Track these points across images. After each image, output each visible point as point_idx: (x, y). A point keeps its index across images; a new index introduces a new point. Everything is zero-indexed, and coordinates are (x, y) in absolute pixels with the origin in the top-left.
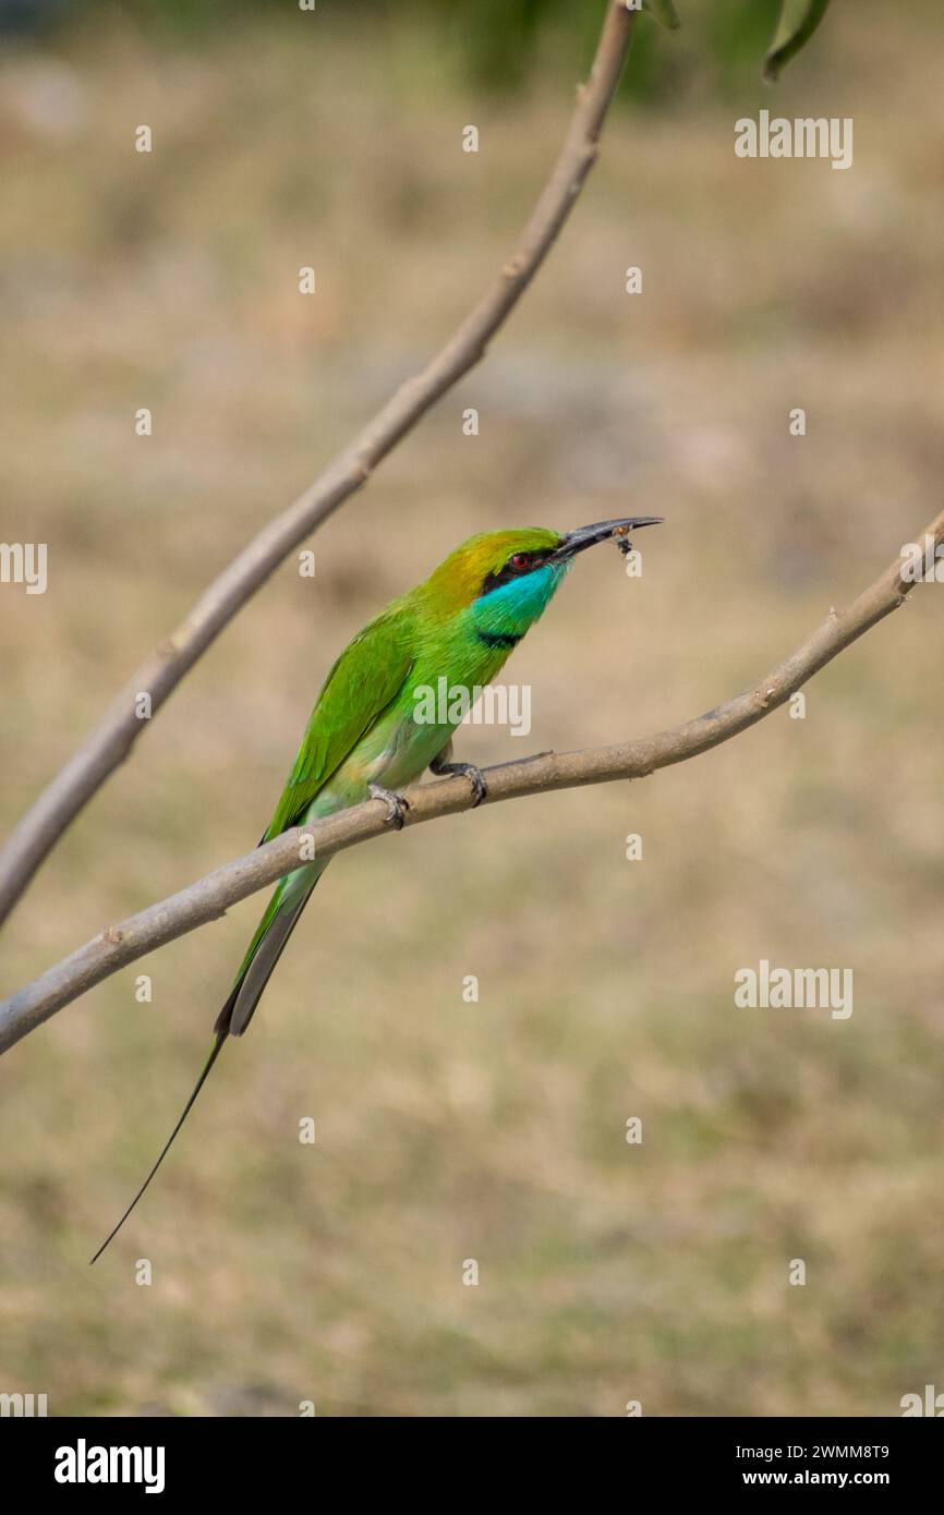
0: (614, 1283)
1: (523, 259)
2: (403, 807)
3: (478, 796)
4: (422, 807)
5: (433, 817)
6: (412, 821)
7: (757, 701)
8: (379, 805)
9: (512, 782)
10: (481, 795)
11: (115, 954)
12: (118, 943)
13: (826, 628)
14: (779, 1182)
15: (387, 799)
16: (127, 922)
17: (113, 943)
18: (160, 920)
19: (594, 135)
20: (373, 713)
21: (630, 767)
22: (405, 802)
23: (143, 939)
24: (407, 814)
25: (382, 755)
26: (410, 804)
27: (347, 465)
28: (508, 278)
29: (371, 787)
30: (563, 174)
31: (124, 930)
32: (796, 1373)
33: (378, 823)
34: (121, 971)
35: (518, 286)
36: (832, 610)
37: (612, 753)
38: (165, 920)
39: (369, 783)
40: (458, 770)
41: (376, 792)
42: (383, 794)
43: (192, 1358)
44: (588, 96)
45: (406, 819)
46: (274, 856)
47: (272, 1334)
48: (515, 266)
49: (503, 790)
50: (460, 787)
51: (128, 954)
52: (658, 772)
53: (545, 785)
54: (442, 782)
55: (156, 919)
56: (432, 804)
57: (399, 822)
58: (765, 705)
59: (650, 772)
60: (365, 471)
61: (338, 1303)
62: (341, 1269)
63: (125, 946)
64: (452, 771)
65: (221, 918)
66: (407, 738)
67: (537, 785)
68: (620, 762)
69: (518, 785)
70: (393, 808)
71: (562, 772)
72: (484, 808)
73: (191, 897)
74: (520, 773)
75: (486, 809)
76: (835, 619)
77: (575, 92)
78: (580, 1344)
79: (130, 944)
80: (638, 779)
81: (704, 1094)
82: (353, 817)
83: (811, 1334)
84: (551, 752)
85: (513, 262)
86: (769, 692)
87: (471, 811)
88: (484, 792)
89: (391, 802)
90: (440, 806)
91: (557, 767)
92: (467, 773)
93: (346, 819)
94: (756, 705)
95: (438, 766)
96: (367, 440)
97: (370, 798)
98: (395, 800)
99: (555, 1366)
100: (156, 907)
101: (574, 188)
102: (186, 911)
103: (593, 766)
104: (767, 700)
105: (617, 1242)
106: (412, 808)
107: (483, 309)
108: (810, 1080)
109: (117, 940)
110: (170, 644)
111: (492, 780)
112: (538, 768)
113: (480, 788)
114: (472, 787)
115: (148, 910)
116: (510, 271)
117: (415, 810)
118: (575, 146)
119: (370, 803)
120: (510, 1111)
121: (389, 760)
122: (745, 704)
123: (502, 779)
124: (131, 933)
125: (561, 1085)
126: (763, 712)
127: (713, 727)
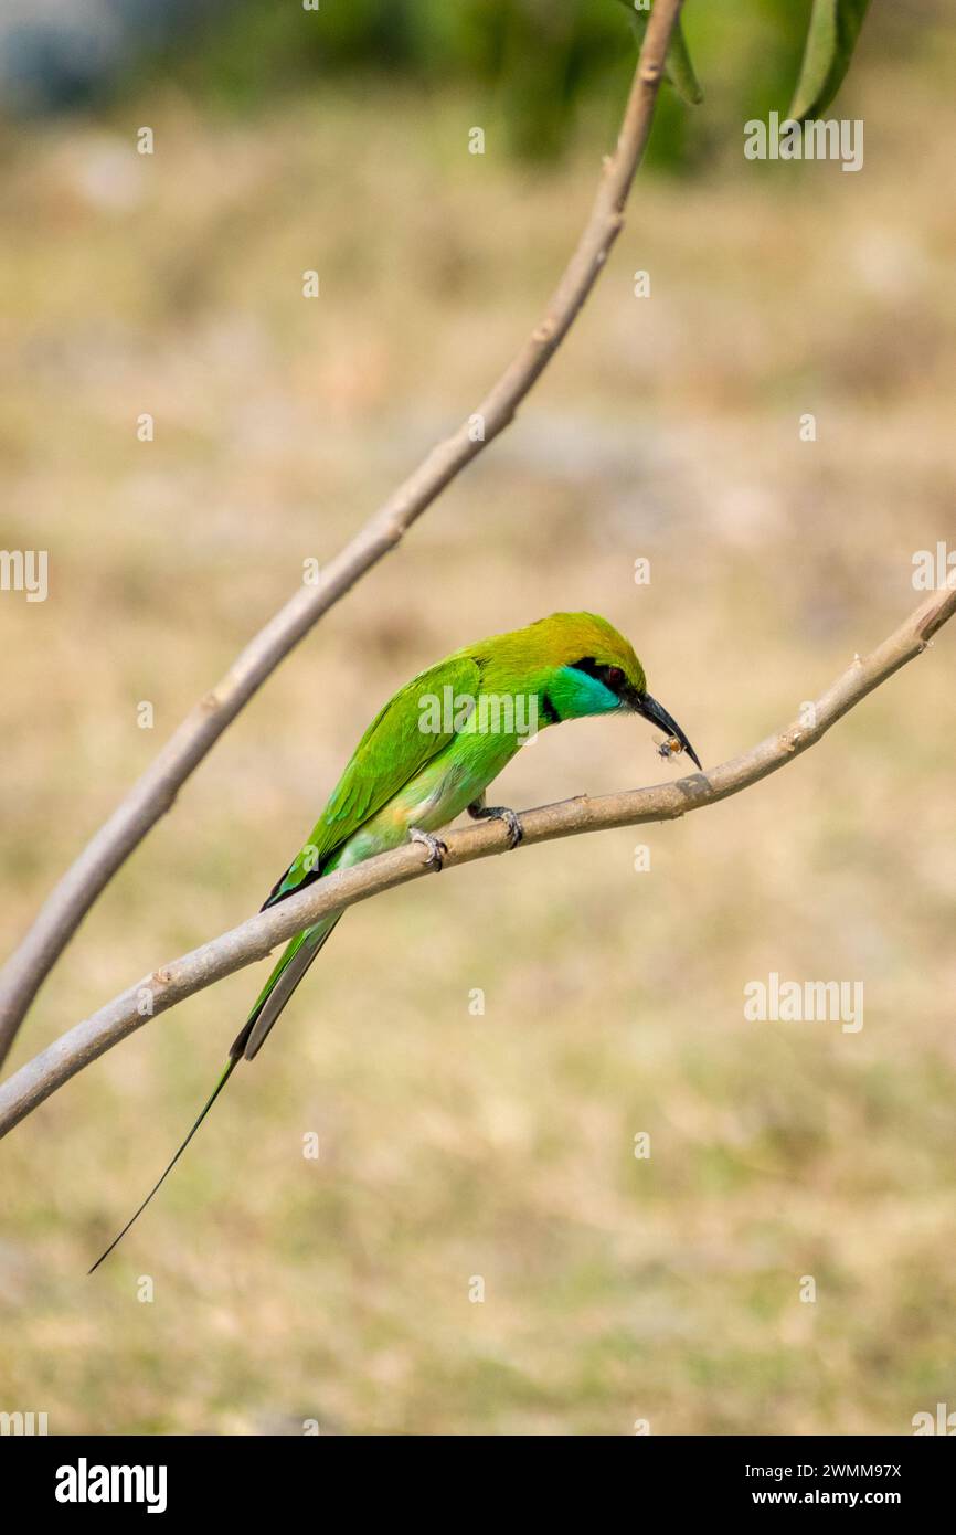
0: (648, 1313)
1: (551, 326)
2: (442, 850)
3: (514, 839)
4: (460, 850)
5: (472, 859)
6: (450, 864)
7: (784, 745)
8: (418, 849)
9: (548, 824)
10: (517, 838)
11: (165, 993)
12: (166, 983)
13: (850, 675)
14: (808, 1215)
15: (426, 842)
16: (176, 962)
17: (162, 983)
18: (208, 959)
19: (620, 205)
20: (424, 759)
21: (661, 809)
22: (443, 845)
23: (190, 979)
24: (446, 857)
25: (426, 801)
26: (449, 847)
27: (383, 525)
28: (536, 343)
29: (411, 831)
30: (590, 244)
31: (172, 971)
32: (824, 1400)
33: (418, 865)
34: (170, 1010)
35: (548, 350)
36: (856, 656)
37: (644, 797)
38: (212, 961)
39: (410, 827)
40: (494, 813)
41: (416, 835)
42: (423, 837)
43: (242, 1386)
44: (614, 167)
45: (444, 861)
46: (317, 898)
47: (320, 1363)
48: (545, 331)
49: (539, 832)
50: (497, 830)
51: (177, 993)
52: (687, 814)
53: (579, 828)
54: (479, 826)
55: (204, 960)
56: (471, 847)
57: (438, 864)
58: (792, 749)
59: (681, 814)
60: (401, 530)
61: (380, 1332)
62: (384, 1301)
63: (174, 986)
64: (490, 814)
65: (266, 959)
66: (453, 785)
67: (572, 828)
68: (652, 804)
69: (554, 828)
70: (432, 851)
71: (595, 815)
72: (521, 850)
73: (236, 938)
74: (555, 816)
75: (522, 851)
76: (859, 666)
77: (601, 164)
78: (616, 1372)
79: (178, 984)
80: (670, 821)
81: (736, 1130)
82: (394, 859)
83: (838, 1361)
84: (585, 796)
85: (543, 327)
86: (796, 736)
87: (508, 853)
88: (521, 835)
89: (430, 844)
90: (478, 849)
91: (591, 811)
92: (504, 815)
93: (387, 862)
94: (783, 749)
95: (476, 811)
96: (404, 498)
97: (410, 841)
98: (435, 843)
99: (592, 1393)
100: (204, 948)
101: (601, 256)
102: (232, 952)
103: (625, 809)
104: (793, 744)
105: (651, 1273)
106: (450, 851)
107: (514, 373)
108: (837, 1116)
109: (166, 980)
110: (213, 698)
111: (528, 824)
112: (572, 811)
113: (516, 831)
114: (508, 829)
115: (195, 952)
116: (540, 336)
117: (454, 853)
118: (602, 216)
119: (408, 846)
120: (549, 1147)
121: (433, 805)
122: (772, 747)
123: (537, 822)
124: (179, 974)
125: (598, 1123)
126: (790, 756)
127: (742, 771)
